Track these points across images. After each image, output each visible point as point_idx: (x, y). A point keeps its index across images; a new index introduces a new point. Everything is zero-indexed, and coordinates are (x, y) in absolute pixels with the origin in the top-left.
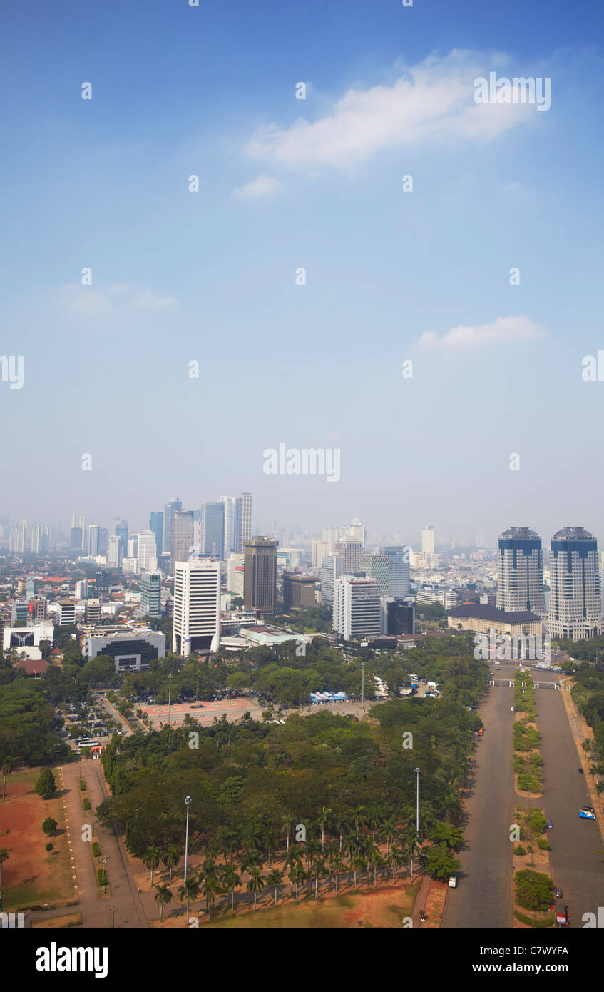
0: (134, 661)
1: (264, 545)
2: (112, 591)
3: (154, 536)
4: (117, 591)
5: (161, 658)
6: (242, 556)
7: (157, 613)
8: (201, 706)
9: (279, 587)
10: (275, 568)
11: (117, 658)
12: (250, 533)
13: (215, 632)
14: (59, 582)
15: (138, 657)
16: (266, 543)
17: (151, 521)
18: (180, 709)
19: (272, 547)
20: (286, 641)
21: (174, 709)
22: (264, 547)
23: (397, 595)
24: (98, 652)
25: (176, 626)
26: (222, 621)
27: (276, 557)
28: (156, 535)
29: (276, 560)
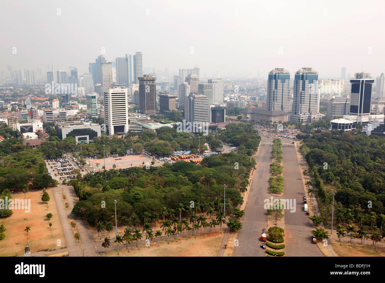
0: (85, 139)
1: (149, 79)
2: (72, 104)
3: (92, 76)
4: (74, 104)
5: (99, 137)
6: (138, 85)
7: (96, 114)
8: (120, 159)
9: (157, 100)
10: (155, 91)
11: (77, 137)
12: (142, 73)
13: (126, 124)
14: (44, 100)
15: (88, 137)
16: (150, 78)
17: (89, 68)
18: (110, 160)
19: (153, 80)
20: (162, 127)
21: (107, 161)
22: (149, 80)
23: (216, 103)
24: (67, 135)
25: (105, 121)
26: (129, 118)
27: (155, 85)
28: (93, 75)
29: (155, 87)
